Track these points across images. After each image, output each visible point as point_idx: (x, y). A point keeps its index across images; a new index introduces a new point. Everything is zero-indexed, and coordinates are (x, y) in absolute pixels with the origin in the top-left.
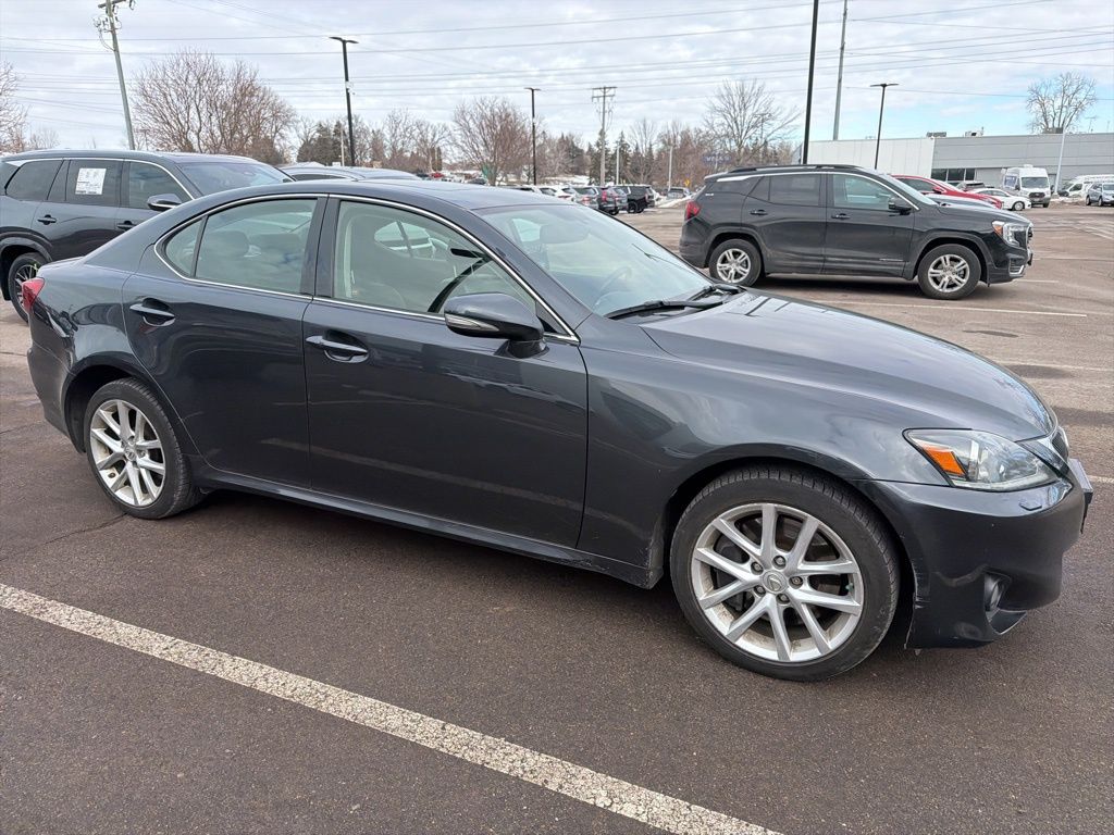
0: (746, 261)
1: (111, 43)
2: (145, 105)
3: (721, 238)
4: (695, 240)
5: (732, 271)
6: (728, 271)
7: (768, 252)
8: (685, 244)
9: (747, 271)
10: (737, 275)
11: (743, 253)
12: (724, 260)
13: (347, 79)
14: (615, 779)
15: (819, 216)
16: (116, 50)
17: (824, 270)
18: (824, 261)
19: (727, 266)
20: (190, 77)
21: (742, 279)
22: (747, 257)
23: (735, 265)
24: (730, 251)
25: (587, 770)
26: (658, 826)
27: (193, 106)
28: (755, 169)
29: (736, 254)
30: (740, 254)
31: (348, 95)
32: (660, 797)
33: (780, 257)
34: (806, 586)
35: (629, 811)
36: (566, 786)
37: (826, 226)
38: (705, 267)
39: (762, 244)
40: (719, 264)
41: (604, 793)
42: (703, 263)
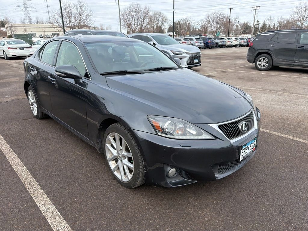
0: (267, 61)
1: (118, 3)
2: (122, 18)
3: (259, 54)
4: (251, 54)
5: (262, 65)
6: (261, 64)
7: (275, 59)
8: (248, 55)
9: (267, 65)
10: (264, 66)
11: (266, 59)
12: (260, 61)
13: (174, 9)
14: (50, 200)
15: (294, 47)
16: (119, 4)
17: (294, 65)
18: (294, 62)
19: (261, 63)
20: (133, 11)
21: (265, 67)
22: (267, 60)
23: (263, 63)
24: (262, 58)
25: (47, 196)
26: (44, 215)
27: (133, 18)
28: (274, 31)
29: (264, 59)
30: (265, 59)
31: (174, 13)
32: (54, 207)
33: (278, 60)
34: (127, 159)
35: (42, 209)
36: (37, 199)
37: (296, 50)
38: (254, 63)
39: (273, 56)
40: (258, 62)
41: (43, 203)
42: (253, 62)
